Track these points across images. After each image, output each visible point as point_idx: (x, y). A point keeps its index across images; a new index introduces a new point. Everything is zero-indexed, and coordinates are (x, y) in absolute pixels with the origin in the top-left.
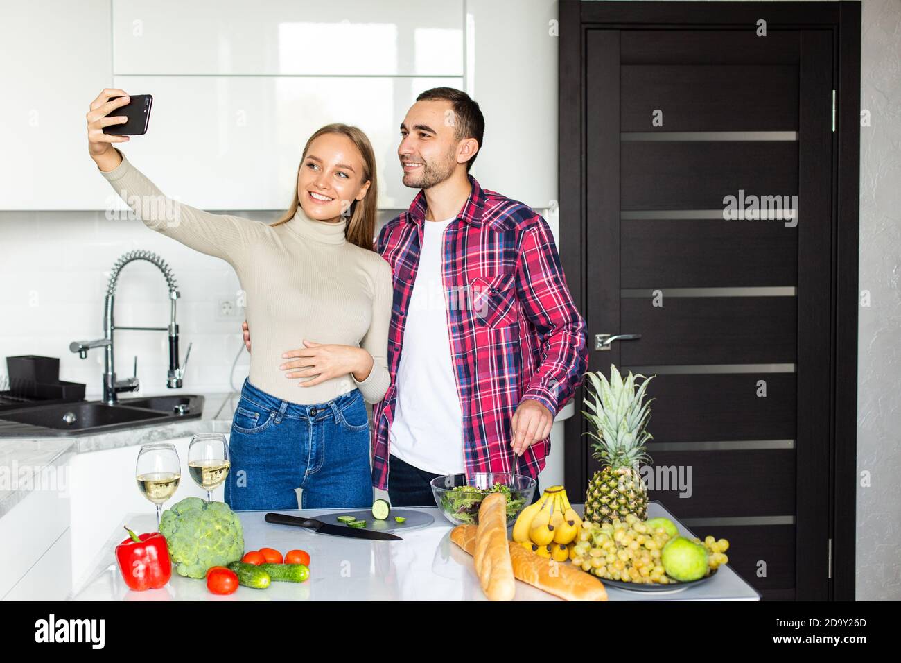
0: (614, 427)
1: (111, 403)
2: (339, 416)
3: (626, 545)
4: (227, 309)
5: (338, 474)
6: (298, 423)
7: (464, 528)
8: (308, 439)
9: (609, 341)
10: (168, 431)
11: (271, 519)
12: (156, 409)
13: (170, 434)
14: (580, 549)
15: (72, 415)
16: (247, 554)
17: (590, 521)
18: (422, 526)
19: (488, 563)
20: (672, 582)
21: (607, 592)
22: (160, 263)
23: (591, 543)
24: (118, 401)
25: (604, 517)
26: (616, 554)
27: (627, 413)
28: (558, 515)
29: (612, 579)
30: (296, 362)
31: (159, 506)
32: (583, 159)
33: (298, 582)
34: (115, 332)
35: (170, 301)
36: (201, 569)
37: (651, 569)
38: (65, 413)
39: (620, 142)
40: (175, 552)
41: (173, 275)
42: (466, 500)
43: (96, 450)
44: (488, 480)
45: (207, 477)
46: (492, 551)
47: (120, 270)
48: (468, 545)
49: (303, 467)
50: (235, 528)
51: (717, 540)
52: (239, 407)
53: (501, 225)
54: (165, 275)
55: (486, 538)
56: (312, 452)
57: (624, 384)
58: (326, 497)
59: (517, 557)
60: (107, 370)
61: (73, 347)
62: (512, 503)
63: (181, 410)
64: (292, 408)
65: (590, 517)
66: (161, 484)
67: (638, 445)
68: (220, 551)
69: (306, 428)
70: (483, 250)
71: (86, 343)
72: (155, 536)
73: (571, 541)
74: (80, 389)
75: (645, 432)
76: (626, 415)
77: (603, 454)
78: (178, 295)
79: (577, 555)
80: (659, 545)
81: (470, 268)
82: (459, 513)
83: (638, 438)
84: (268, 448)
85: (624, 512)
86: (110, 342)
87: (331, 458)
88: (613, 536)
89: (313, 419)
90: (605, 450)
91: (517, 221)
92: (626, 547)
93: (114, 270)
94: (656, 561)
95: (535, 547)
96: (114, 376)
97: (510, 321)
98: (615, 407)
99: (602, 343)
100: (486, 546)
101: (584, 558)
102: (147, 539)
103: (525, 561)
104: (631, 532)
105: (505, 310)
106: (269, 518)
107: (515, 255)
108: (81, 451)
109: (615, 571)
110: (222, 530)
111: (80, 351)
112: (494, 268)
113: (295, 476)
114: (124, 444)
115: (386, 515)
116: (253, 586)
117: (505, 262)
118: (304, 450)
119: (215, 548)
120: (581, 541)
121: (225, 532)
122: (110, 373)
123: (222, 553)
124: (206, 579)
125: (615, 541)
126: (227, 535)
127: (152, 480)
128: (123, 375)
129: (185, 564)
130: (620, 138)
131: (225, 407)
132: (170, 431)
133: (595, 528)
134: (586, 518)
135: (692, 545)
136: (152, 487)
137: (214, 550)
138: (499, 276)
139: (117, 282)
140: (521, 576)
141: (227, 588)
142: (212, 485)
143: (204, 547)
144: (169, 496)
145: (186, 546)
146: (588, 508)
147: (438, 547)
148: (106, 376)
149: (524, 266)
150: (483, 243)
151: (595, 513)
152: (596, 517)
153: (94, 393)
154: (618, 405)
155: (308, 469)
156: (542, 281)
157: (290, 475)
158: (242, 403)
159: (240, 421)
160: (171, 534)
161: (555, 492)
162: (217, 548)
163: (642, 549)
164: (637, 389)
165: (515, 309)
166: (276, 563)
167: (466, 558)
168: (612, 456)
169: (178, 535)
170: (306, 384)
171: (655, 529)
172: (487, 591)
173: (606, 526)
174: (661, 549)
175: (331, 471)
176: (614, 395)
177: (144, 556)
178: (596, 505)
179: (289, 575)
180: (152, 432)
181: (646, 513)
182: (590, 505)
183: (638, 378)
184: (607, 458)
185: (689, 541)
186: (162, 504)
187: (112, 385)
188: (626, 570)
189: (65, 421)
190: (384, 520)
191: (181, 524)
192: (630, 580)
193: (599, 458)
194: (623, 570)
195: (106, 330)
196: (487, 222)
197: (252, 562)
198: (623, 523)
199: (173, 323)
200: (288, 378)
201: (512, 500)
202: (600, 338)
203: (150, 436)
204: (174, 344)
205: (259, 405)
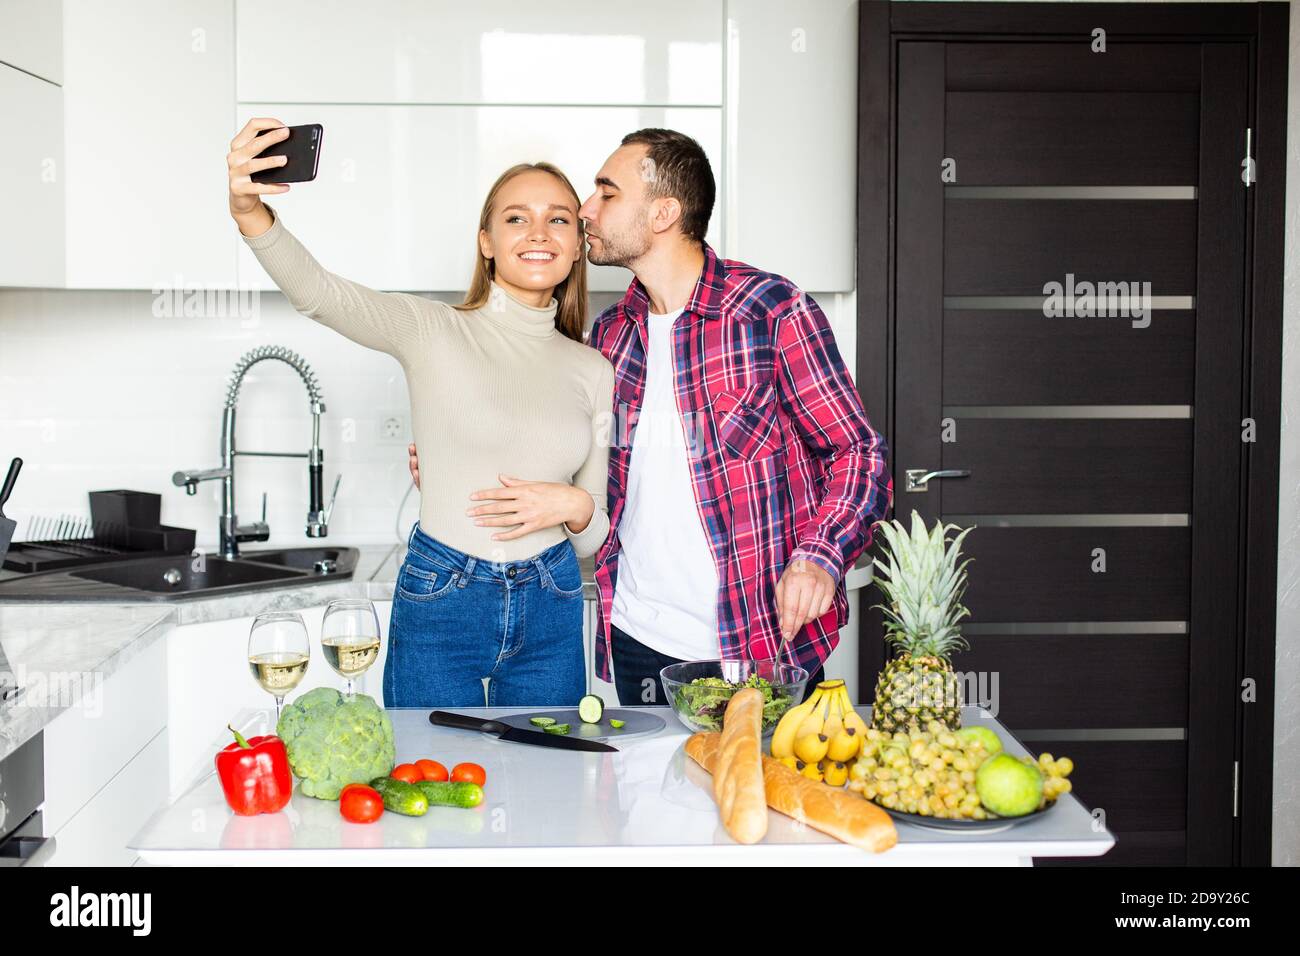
0: (914, 598)
1: (230, 557)
2: (546, 579)
3: (925, 764)
4: (393, 429)
5: (543, 658)
6: (491, 586)
7: (703, 737)
8: (503, 610)
9: (925, 479)
10: (303, 597)
11: (439, 719)
12: (293, 566)
13: (307, 600)
14: (860, 769)
15: (176, 572)
16: (400, 767)
17: (879, 729)
18: (646, 733)
19: (731, 785)
20: (990, 816)
21: (896, 828)
22: (298, 364)
23: (877, 760)
24: (240, 554)
25: (899, 724)
26: (911, 776)
27: (933, 578)
28: (835, 720)
29: (905, 810)
30: (490, 507)
31: (280, 699)
32: (892, 224)
33: (467, 807)
34: (237, 459)
35: (312, 416)
36: (334, 787)
37: (961, 797)
38: (167, 570)
39: (944, 199)
40: (298, 762)
41: (315, 381)
42: (709, 698)
43: (204, 622)
44: (741, 670)
45: (346, 659)
46: (737, 769)
47: (243, 373)
48: (707, 760)
49: (496, 648)
50: (383, 731)
51: (1056, 760)
52: (406, 563)
53: (747, 314)
54: (305, 381)
55: (731, 751)
56: (509, 627)
57: (930, 537)
58: (524, 690)
59: (773, 779)
60: (225, 511)
61: (178, 478)
62: (773, 703)
63: (325, 568)
64: (483, 567)
65: (879, 723)
66: (281, 669)
67: (949, 623)
68: (361, 762)
69: (501, 594)
70: (726, 352)
71: (194, 474)
72: (271, 741)
73: (851, 757)
74: (188, 537)
75: (959, 606)
76: (931, 582)
77: (899, 635)
78: (323, 408)
79: (857, 777)
80: (974, 765)
81: (712, 379)
82: (700, 715)
83: (950, 614)
84: (446, 622)
85: (927, 717)
86: (229, 473)
87: (534, 635)
88: (907, 750)
89: (511, 581)
90: (902, 630)
91: (768, 305)
92: (927, 766)
93: (235, 372)
94: (969, 787)
95: (801, 765)
96: (234, 520)
97: (773, 448)
98: (916, 569)
99: (915, 481)
100: (730, 761)
101: (866, 781)
102: (259, 745)
103: (785, 784)
104: (934, 746)
105: (765, 433)
106: (434, 718)
107: (771, 355)
108: (183, 622)
109: (910, 800)
110: (363, 734)
111: (187, 484)
112: (744, 377)
113: (485, 662)
114: (242, 613)
115: (598, 717)
116: (404, 812)
117: (757, 367)
118: (498, 625)
119: (353, 758)
120: (864, 757)
121: (367, 736)
122: (229, 516)
123: (364, 766)
124: (339, 802)
125: (910, 758)
126: (371, 740)
127: (268, 662)
128: (248, 517)
129: (312, 780)
130: (944, 193)
131: (386, 565)
132: (308, 597)
133: (884, 739)
134: (874, 726)
135: (1018, 765)
136: (269, 672)
137: (352, 761)
138: (752, 387)
139: (240, 389)
140: (779, 805)
141: (367, 813)
142: (354, 671)
143: (338, 756)
144: (294, 685)
145: (314, 754)
146: (877, 712)
147: (669, 763)
148: (223, 520)
149: (784, 368)
150: (726, 342)
151: (886, 718)
152: (888, 724)
153: (208, 542)
154: (921, 567)
155: (503, 651)
156: (811, 387)
157: (477, 659)
158: (410, 559)
159: (408, 583)
160: (293, 737)
161: (830, 688)
162: (356, 758)
163: (949, 771)
164: (948, 546)
165: (777, 430)
166: (437, 780)
167: (705, 777)
168: (911, 639)
169: (302, 739)
170: (502, 536)
171: (968, 743)
172: (728, 824)
173: (900, 737)
174: (976, 771)
175: (533, 655)
176: (916, 553)
177: (253, 767)
178: (887, 707)
179: (454, 798)
180: (282, 597)
181: (959, 720)
182: (880, 708)
183: (951, 530)
184: (904, 641)
185: (1015, 759)
186: (283, 697)
187: (232, 532)
188: (925, 798)
189: (167, 582)
190: (596, 723)
191: (307, 725)
192: (931, 813)
193: (893, 642)
194: (920, 798)
195: (224, 456)
196: (729, 311)
197: (405, 779)
198: (924, 734)
199: (316, 447)
200: (479, 526)
201: (774, 698)
202: (913, 475)
203: (279, 602)
204: (316, 475)
205: (437, 561)
